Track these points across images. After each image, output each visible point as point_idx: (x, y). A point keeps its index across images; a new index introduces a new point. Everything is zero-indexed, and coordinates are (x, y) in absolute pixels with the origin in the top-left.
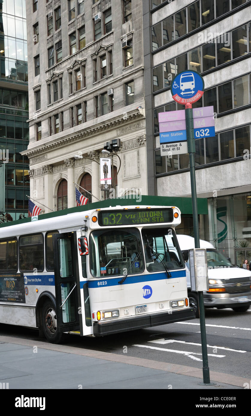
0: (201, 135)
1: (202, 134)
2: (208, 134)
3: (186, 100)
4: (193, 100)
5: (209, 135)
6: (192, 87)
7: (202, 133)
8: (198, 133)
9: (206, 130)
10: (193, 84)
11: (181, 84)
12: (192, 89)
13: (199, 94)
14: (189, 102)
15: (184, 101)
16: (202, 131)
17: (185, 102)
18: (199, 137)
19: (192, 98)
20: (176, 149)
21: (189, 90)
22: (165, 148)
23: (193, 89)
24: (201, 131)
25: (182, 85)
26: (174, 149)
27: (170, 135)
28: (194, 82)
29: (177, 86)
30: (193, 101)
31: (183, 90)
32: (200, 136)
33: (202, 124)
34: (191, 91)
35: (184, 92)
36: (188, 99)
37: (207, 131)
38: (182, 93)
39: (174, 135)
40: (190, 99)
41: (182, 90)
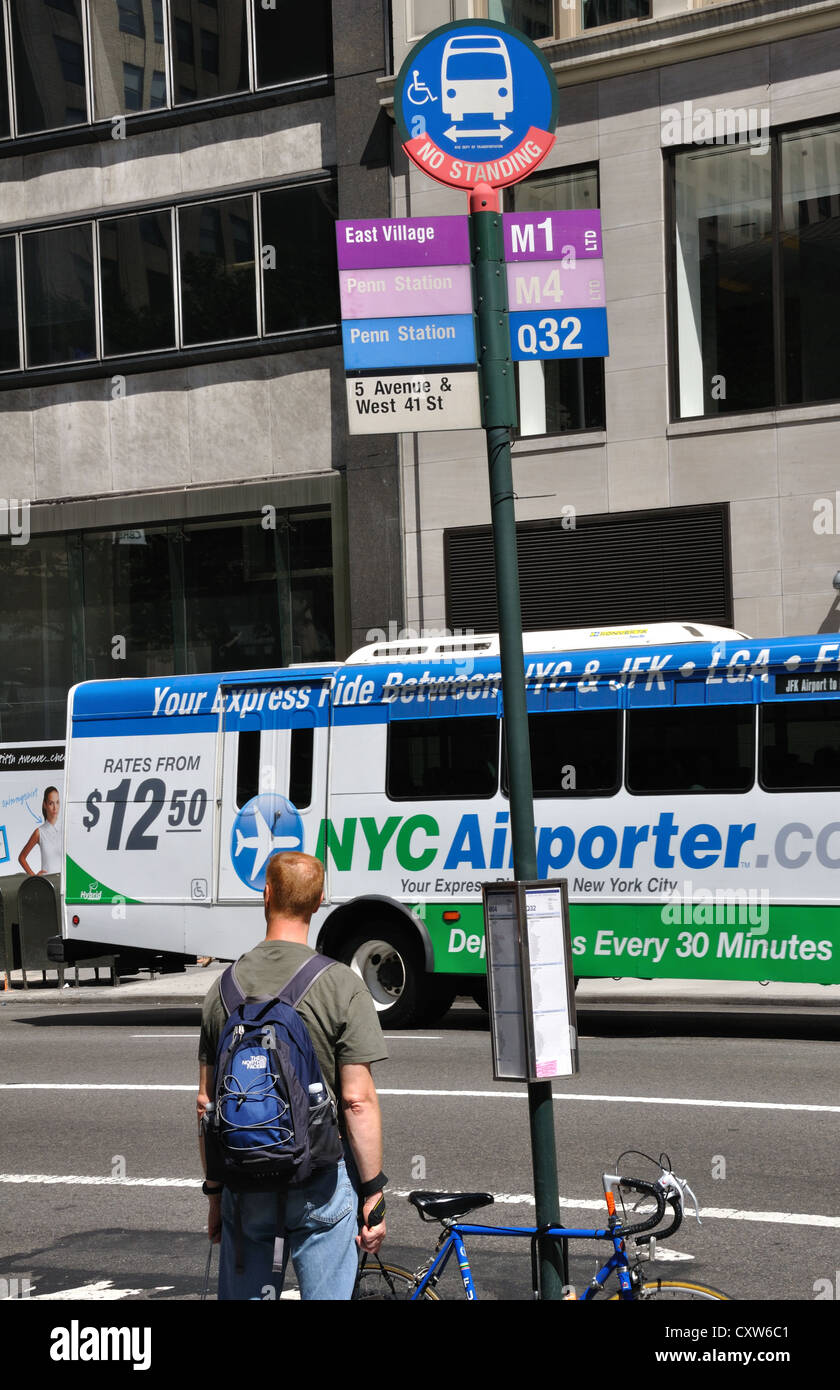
0: (543, 345)
1: (549, 342)
2: (573, 342)
3: (474, 171)
4: (508, 171)
5: (579, 346)
6: (502, 107)
7: (548, 334)
8: (527, 333)
9: (565, 324)
10: (503, 92)
11: (446, 84)
12: (499, 116)
13: (536, 147)
14: (488, 182)
15: (464, 170)
16: (548, 327)
17: (468, 179)
18: (535, 352)
19: (501, 163)
20: (424, 404)
21: (484, 120)
22: (370, 394)
23: (504, 118)
24: (542, 325)
25: (452, 93)
26: (414, 404)
27: (394, 335)
28: (508, 83)
29: (425, 93)
30: (505, 175)
31: (457, 117)
32: (538, 347)
33: (547, 293)
34: (495, 125)
35: (460, 126)
36: (480, 167)
37: (571, 325)
38: (452, 134)
39: (415, 334)
40: (489, 167)
41: (449, 115)
